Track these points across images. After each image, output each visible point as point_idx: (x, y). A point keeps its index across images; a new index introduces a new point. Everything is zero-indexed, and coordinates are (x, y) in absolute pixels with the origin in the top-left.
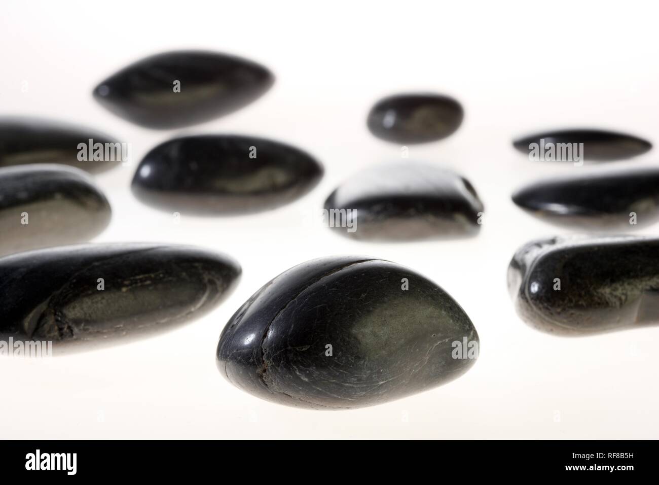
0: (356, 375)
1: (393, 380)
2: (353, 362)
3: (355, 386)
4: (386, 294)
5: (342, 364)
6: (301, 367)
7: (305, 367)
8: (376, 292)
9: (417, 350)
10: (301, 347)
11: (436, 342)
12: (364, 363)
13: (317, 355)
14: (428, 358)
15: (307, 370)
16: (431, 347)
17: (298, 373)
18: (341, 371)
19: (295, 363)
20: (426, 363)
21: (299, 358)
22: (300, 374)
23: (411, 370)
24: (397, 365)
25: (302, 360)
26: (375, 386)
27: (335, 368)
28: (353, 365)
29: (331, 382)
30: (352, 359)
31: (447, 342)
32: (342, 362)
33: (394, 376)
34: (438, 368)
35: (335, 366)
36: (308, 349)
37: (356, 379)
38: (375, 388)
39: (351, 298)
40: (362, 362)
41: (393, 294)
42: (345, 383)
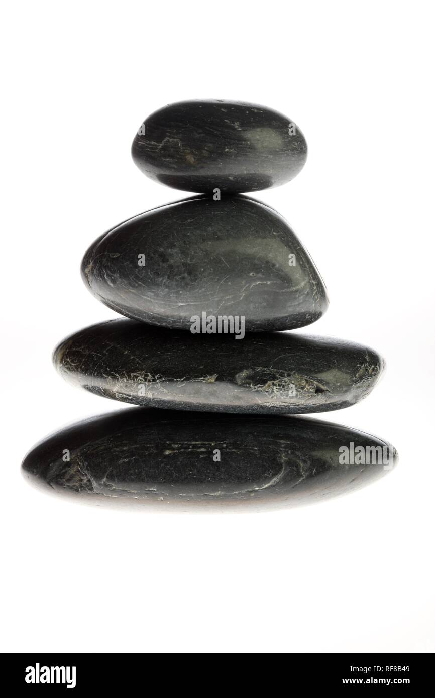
0: (153, 290)
1: (195, 305)
2: (152, 277)
3: (153, 301)
4: (213, 224)
5: (141, 277)
6: (109, 272)
7: (112, 273)
8: (204, 220)
9: (230, 283)
10: (113, 254)
11: (255, 281)
12: (162, 281)
13: (123, 263)
14: (244, 295)
15: (113, 276)
16: (248, 285)
17: (106, 277)
18: (140, 283)
19: (106, 267)
20: (242, 298)
21: (109, 264)
22: (107, 279)
23: (220, 301)
24: (200, 291)
25: (111, 266)
26: (174, 306)
27: (135, 279)
28: (151, 280)
29: (131, 292)
30: (151, 274)
31: (269, 285)
32: (141, 275)
33: (197, 302)
34: (258, 308)
35: (135, 277)
36: (117, 257)
37: (152, 294)
38: (175, 307)
39: (177, 220)
40: (161, 279)
41: (221, 226)
42: (143, 295)
